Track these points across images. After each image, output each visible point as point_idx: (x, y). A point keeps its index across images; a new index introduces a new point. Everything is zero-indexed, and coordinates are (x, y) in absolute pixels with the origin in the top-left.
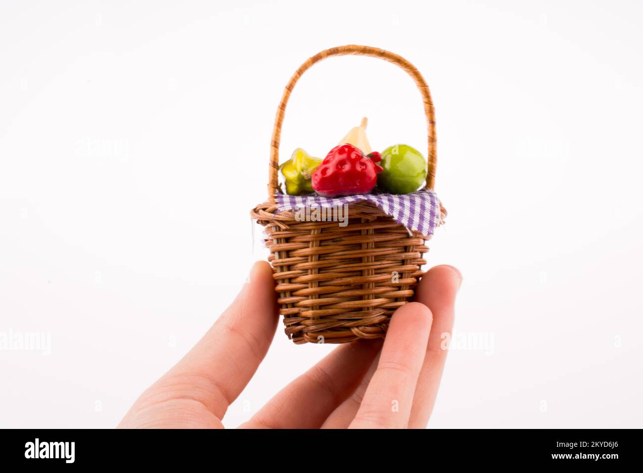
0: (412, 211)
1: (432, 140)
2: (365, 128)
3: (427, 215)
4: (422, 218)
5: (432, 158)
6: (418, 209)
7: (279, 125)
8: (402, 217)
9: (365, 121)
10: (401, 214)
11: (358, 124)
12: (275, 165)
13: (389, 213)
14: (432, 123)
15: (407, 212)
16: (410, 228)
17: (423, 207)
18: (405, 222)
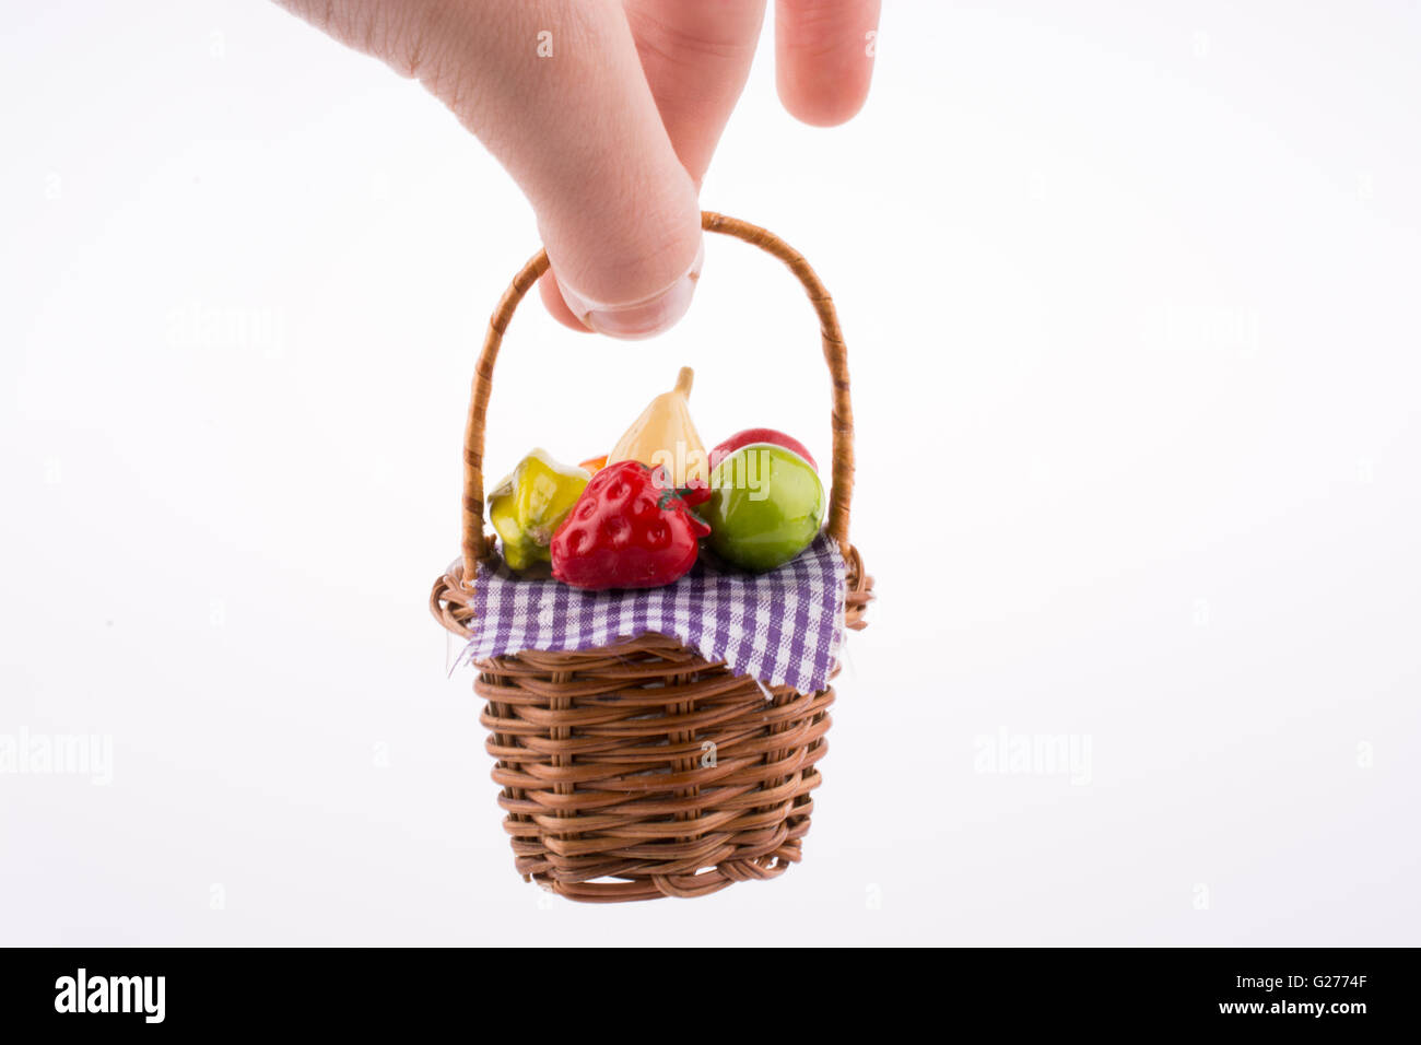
0: (774, 636)
1: (841, 422)
2: (688, 395)
3: (811, 639)
4: (798, 648)
5: (842, 467)
6: (788, 627)
7: (479, 413)
8: (748, 657)
9: (686, 377)
10: (746, 650)
11: (670, 383)
12: (474, 505)
13: (713, 657)
14: (841, 385)
15: (760, 643)
16: (766, 683)
17: (802, 620)
18: (754, 669)
